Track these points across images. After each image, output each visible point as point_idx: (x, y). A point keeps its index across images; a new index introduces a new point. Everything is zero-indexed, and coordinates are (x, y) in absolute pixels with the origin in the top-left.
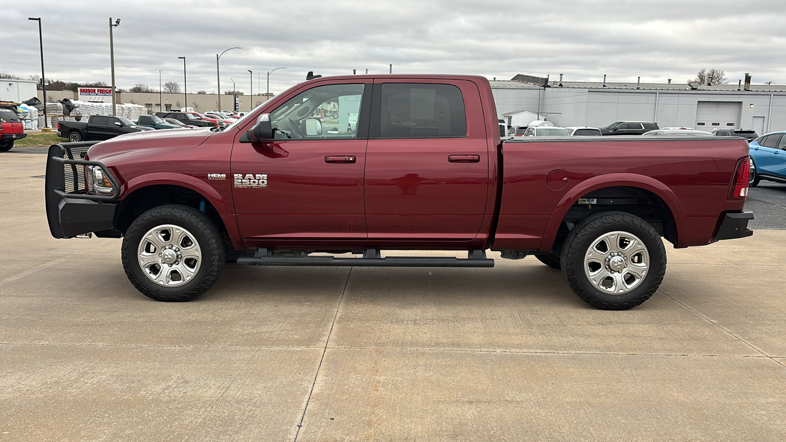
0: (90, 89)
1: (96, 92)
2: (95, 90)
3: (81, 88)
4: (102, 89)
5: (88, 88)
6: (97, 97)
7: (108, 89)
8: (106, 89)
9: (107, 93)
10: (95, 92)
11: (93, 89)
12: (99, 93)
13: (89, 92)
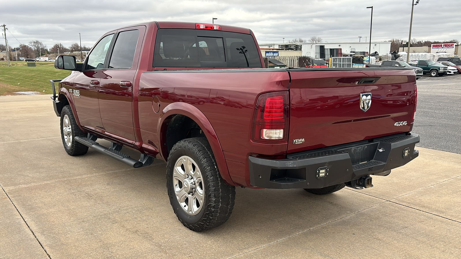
0: (439, 44)
1: (443, 46)
2: (442, 45)
3: (433, 44)
4: (446, 44)
5: (437, 44)
6: (443, 49)
7: (450, 44)
8: (449, 44)
9: (450, 46)
10: (441, 46)
11: (441, 44)
12: (444, 46)
13: (438, 47)
